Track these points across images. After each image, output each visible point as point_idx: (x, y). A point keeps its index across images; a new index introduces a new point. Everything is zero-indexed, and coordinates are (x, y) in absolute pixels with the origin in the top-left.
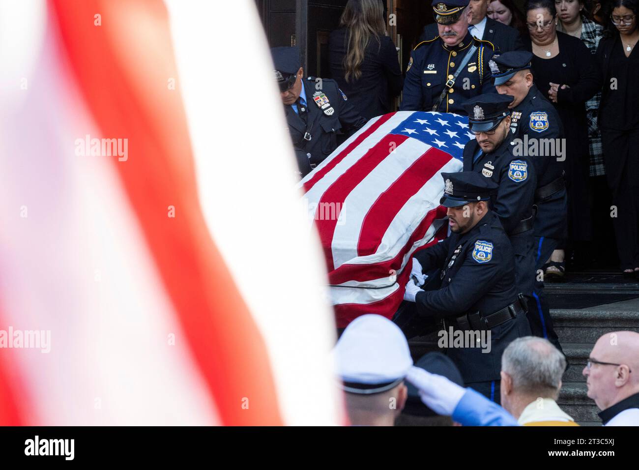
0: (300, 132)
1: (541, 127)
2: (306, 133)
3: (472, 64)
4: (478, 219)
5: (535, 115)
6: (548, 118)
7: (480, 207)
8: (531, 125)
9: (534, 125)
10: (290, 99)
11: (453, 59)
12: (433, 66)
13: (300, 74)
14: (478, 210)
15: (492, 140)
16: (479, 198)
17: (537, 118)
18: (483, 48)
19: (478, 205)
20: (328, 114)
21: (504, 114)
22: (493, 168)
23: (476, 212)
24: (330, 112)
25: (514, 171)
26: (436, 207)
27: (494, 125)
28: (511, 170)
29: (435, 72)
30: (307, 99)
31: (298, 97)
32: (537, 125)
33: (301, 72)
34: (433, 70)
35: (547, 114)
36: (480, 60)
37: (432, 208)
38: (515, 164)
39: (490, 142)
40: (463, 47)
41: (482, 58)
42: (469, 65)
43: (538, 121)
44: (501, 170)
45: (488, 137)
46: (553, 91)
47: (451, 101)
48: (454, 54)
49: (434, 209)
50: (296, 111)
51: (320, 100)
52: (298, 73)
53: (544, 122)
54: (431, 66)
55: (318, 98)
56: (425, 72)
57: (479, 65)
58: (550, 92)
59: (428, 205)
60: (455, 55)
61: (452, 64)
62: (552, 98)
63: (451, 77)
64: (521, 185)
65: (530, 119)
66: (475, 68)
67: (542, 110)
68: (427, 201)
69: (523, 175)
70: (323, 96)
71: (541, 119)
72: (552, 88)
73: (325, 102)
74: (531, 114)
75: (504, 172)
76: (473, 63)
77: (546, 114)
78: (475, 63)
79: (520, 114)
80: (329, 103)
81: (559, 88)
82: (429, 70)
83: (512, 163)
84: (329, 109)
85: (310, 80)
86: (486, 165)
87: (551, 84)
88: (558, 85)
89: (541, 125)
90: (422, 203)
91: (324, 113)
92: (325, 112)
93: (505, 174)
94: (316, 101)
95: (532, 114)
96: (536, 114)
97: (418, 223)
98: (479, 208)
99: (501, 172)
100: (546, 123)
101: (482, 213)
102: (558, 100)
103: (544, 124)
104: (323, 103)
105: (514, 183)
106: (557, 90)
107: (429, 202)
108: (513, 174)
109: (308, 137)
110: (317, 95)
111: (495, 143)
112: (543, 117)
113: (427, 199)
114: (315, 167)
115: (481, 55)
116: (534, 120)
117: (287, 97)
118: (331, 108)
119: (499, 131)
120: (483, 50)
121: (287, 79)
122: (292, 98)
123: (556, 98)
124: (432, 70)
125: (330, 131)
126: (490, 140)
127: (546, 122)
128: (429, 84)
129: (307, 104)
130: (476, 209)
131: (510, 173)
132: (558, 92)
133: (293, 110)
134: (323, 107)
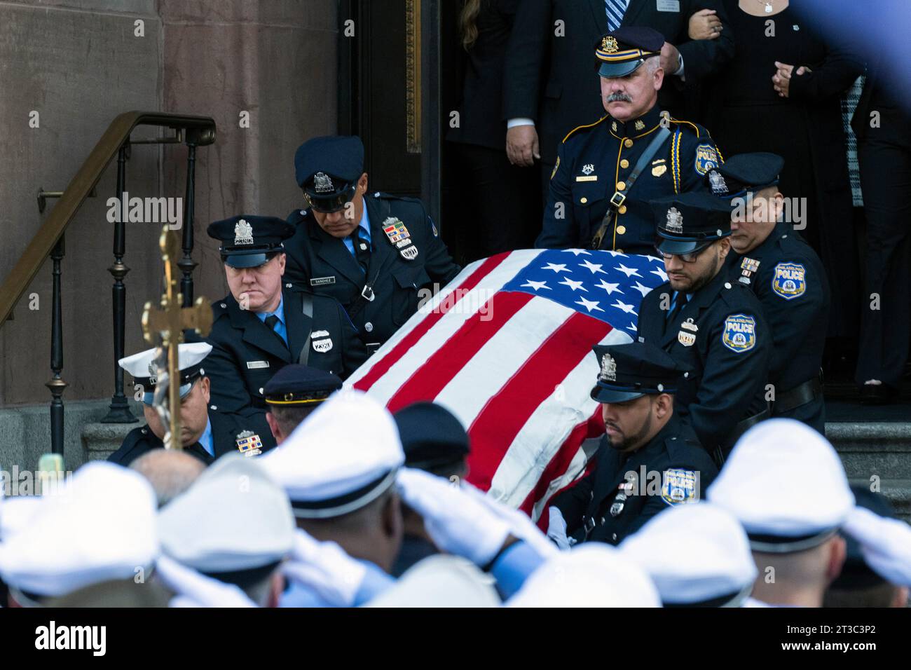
0: (355, 285)
1: (791, 290)
2: (366, 287)
3: (659, 161)
4: (657, 425)
5: (783, 268)
6: (806, 276)
7: (661, 405)
8: (776, 284)
9: (781, 285)
10: (342, 227)
11: (628, 154)
12: (591, 168)
13: (362, 185)
14: (658, 410)
15: (689, 273)
16: (660, 388)
17: (786, 274)
18: (681, 134)
19: (658, 400)
20: (407, 257)
21: (719, 233)
22: (695, 328)
23: (655, 413)
24: (411, 253)
25: (732, 333)
26: (586, 418)
27: (696, 247)
28: (727, 332)
29: (595, 178)
30: (371, 231)
31: (356, 225)
32: (784, 285)
33: (363, 181)
34: (592, 174)
35: (805, 268)
36: (675, 155)
37: (579, 421)
38: (734, 320)
39: (686, 276)
40: (643, 131)
41: (678, 152)
42: (654, 163)
43: (787, 279)
44: (710, 333)
45: (684, 266)
46: (781, 76)
47: (621, 230)
48: (629, 143)
49: (585, 422)
50: (351, 249)
51: (395, 233)
52: (360, 181)
53: (797, 282)
54: (589, 168)
55: (392, 228)
56: (579, 179)
57: (673, 163)
58: (777, 78)
59: (574, 415)
60: (630, 146)
61: (625, 163)
62: (779, 89)
63: (621, 186)
64: (743, 358)
65: (774, 273)
66: (664, 169)
67: (796, 261)
68: (570, 409)
69: (748, 339)
70: (401, 225)
71: (794, 277)
72: (779, 71)
73: (403, 236)
74: (776, 265)
75: (715, 335)
76: (660, 159)
77: (803, 269)
78: (663, 161)
79: (758, 263)
80: (409, 238)
81: (794, 73)
82: (586, 175)
83: (728, 319)
84: (409, 249)
85: (378, 198)
86: (684, 325)
87: (777, 64)
88: (791, 68)
89: (792, 287)
90: (562, 413)
91: (400, 255)
92: (402, 253)
93: (716, 339)
94: (387, 233)
95: (779, 266)
96: (786, 266)
97: (555, 447)
98: (659, 405)
99: (710, 335)
100: (801, 285)
101: (665, 415)
102: (790, 92)
103: (798, 286)
104: (399, 237)
105: (732, 355)
106: (790, 76)
107: (574, 410)
108: (731, 338)
109: (368, 294)
110: (390, 222)
111: (695, 278)
112: (796, 273)
113: (570, 405)
114: (377, 348)
115: (675, 147)
116: (781, 276)
117: (336, 223)
118: (413, 248)
119: (705, 259)
120: (680, 138)
121: (339, 191)
122: (347, 226)
123: (787, 90)
124: (590, 175)
125: (409, 285)
126: (686, 271)
127: (802, 282)
128: (584, 200)
129: (372, 237)
130: (655, 406)
131: (726, 337)
132: (791, 80)
133: (346, 247)
134: (399, 245)
